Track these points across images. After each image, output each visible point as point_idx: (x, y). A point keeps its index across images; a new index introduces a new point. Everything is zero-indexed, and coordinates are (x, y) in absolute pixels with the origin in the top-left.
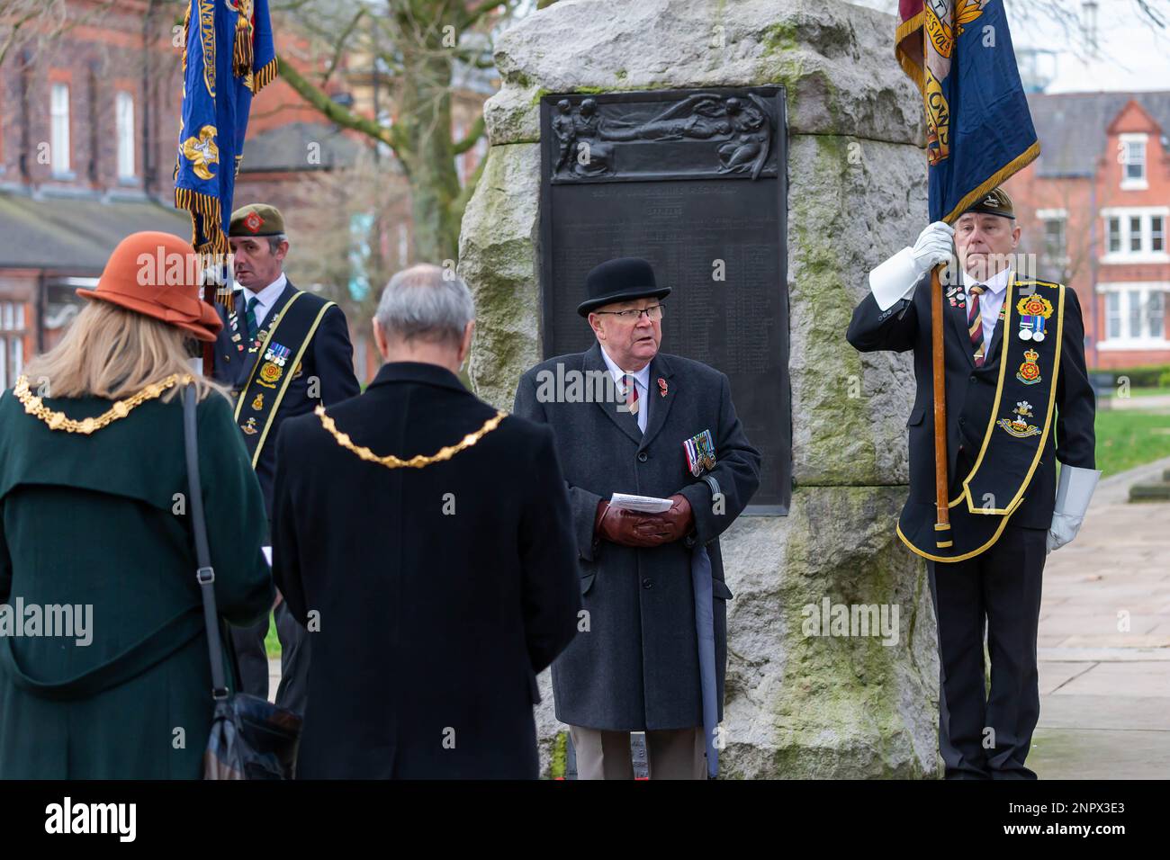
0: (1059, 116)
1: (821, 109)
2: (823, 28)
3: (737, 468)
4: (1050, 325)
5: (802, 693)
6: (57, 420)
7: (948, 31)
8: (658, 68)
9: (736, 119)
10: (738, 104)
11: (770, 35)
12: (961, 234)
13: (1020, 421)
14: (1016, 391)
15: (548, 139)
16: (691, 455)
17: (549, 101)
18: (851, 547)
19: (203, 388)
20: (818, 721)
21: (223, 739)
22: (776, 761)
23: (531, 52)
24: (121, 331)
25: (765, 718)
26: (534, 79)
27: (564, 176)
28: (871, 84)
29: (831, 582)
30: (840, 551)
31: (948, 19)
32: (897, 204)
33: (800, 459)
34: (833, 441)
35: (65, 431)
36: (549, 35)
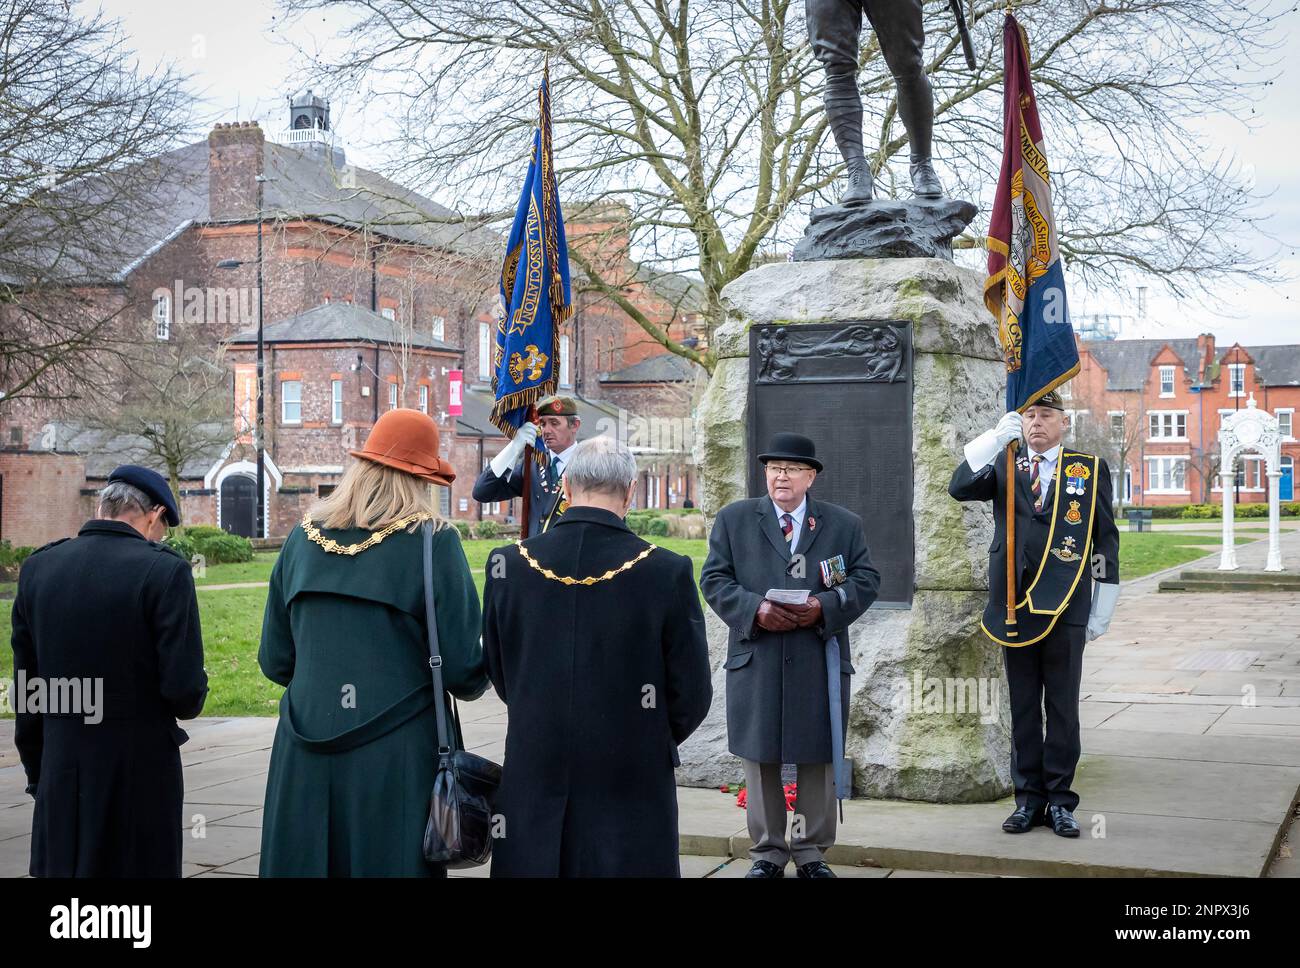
0: (1121, 354)
1: (936, 336)
2: (939, 282)
3: (860, 583)
4: (1088, 484)
5: (919, 731)
6: (330, 545)
7: (1023, 281)
8: (828, 308)
9: (880, 342)
10: (880, 333)
11: (903, 286)
12: (1027, 420)
13: (1066, 550)
14: (1063, 529)
15: (754, 354)
16: (825, 572)
17: (755, 329)
18: (953, 632)
19: (438, 524)
20: (929, 751)
21: (444, 784)
22: (900, 777)
23: (745, 297)
24: (380, 480)
25: (893, 747)
26: (746, 315)
27: (764, 379)
28: (973, 320)
29: (939, 656)
30: (945, 635)
31: (1023, 273)
32: (989, 401)
33: (920, 571)
34: (942, 560)
35: (336, 553)
36: (756, 286)
